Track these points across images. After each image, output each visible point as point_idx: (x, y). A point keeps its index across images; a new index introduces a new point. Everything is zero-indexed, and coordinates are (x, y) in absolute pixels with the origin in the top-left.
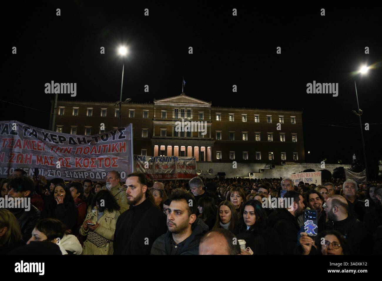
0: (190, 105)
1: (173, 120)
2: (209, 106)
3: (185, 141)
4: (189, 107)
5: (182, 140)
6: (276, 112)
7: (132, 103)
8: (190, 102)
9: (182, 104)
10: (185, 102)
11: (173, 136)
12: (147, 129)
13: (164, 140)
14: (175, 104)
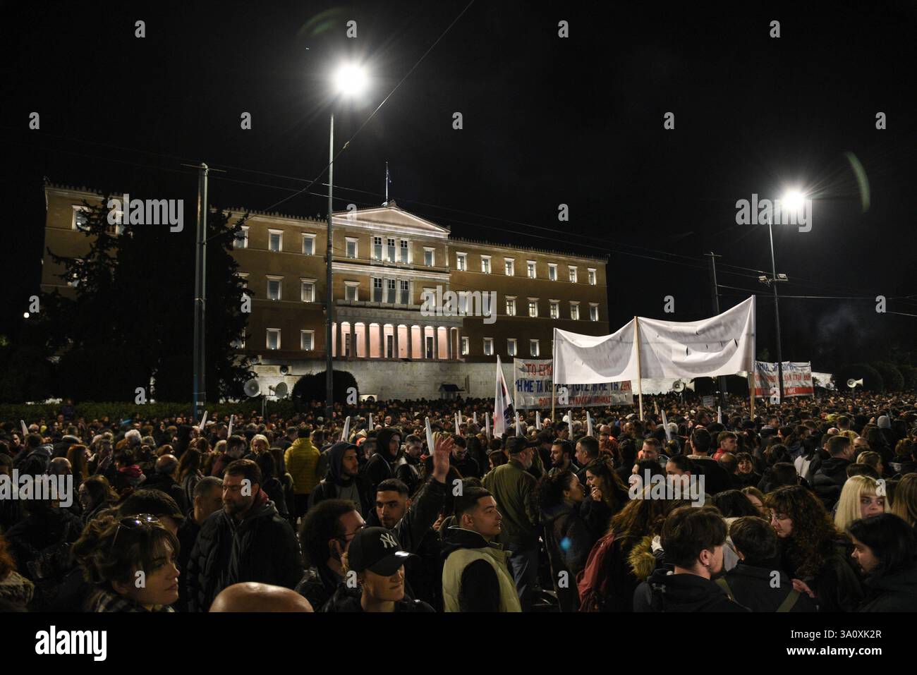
0: (406, 230)
1: (372, 263)
2: (445, 236)
3: (408, 313)
4: (405, 236)
5: (402, 312)
6: (564, 258)
7: (277, 213)
8: (406, 223)
9: (390, 228)
10: (397, 222)
11: (372, 300)
12: (314, 281)
13: (364, 309)
14: (375, 226)
